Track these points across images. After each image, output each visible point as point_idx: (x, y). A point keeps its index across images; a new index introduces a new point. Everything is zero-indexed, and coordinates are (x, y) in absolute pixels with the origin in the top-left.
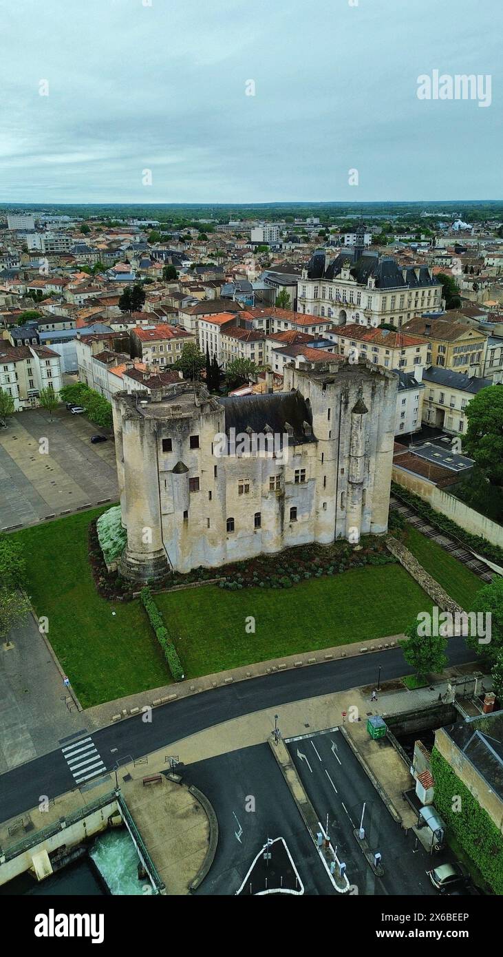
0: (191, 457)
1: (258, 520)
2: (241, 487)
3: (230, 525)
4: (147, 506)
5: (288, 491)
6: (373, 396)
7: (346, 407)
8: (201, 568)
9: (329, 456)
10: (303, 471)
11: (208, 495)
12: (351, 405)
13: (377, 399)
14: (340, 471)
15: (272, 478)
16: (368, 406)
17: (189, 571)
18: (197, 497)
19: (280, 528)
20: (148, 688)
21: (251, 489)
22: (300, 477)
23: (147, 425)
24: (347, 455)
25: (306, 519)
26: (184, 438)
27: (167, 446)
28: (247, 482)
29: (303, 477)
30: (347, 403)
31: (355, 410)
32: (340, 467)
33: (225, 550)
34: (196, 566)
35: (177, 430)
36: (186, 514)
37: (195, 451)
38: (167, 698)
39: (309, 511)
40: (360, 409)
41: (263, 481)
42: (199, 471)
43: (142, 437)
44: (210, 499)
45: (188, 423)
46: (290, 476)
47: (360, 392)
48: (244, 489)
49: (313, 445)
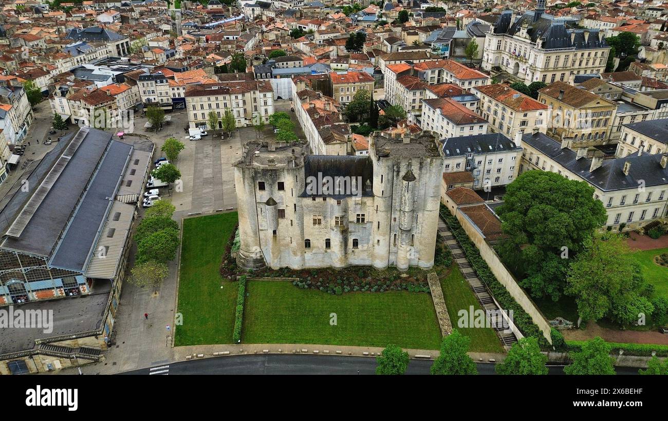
0: (278, 195)
1: (328, 243)
2: (315, 220)
3: (308, 244)
4: (248, 223)
5: (351, 228)
6: (421, 168)
7: (398, 175)
8: (287, 268)
9: (382, 208)
10: (363, 215)
11: (290, 222)
12: (402, 174)
13: (424, 171)
14: (393, 219)
15: (337, 218)
16: (416, 176)
17: (278, 268)
18: (283, 223)
19: (343, 252)
20: (217, 343)
21: (323, 222)
22: (361, 219)
23: (247, 172)
24: (398, 209)
25: (365, 248)
26: (274, 183)
27: (262, 187)
28: (320, 218)
29: (363, 220)
30: (398, 172)
31: (405, 178)
32: (393, 217)
33: (304, 260)
34: (284, 266)
35: (268, 177)
36: (275, 232)
37: (281, 192)
38: (222, 353)
39: (368, 243)
40: (409, 177)
41: (331, 218)
42: (285, 206)
43: (244, 179)
44: (292, 225)
45: (276, 173)
46: (353, 217)
47: (410, 165)
48: (317, 222)
49: (371, 198)
